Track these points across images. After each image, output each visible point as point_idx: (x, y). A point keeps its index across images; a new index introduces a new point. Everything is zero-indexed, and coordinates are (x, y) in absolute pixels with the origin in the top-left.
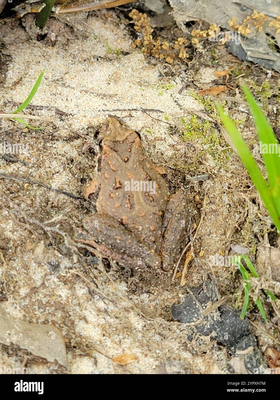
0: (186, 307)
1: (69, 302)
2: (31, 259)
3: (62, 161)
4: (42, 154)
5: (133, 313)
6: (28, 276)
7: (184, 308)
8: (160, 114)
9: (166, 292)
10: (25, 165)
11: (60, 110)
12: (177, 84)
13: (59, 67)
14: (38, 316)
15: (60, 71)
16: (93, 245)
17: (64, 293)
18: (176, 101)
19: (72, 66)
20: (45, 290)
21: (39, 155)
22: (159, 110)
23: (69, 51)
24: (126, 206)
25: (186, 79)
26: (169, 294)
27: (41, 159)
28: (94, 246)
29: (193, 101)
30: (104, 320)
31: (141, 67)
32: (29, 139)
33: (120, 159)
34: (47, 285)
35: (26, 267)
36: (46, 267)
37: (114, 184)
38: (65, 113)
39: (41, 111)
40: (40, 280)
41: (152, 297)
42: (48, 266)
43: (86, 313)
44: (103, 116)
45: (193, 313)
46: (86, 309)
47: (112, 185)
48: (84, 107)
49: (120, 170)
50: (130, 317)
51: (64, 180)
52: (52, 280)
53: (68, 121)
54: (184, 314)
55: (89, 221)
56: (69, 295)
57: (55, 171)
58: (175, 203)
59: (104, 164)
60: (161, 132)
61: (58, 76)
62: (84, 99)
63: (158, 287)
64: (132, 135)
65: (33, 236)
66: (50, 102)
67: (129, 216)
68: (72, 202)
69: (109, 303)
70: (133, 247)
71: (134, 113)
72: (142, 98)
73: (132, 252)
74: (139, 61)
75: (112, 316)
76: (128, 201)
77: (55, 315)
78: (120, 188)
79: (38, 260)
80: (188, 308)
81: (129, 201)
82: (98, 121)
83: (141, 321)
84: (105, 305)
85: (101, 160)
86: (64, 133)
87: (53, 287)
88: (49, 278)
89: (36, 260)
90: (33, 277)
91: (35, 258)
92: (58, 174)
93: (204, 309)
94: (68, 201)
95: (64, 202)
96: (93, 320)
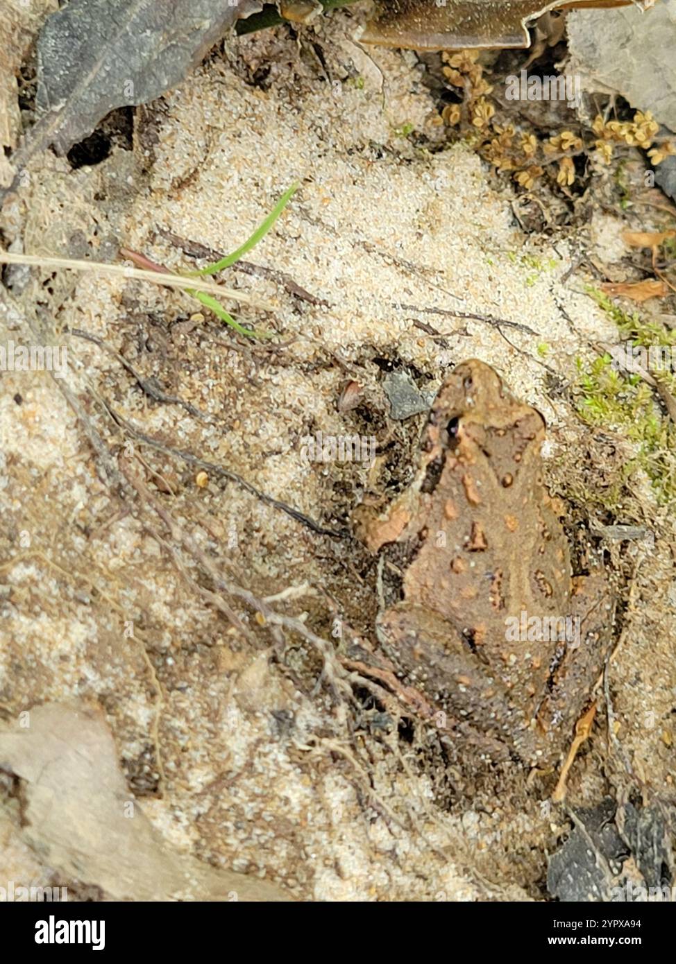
0: (571, 861)
1: (306, 819)
2: (230, 695)
3: (290, 425)
4: (242, 395)
5: (453, 866)
6: (217, 740)
7: (568, 865)
8: (528, 337)
9: (521, 814)
10: (192, 413)
11: (300, 285)
12: (561, 258)
13: (288, 157)
14: (233, 849)
15: (292, 170)
16: (388, 682)
17: (297, 795)
18: (560, 308)
19: (320, 161)
20: (253, 780)
21: (235, 398)
22: (527, 328)
23: (308, 114)
24: (491, 599)
25: (582, 248)
26: (528, 822)
27: (239, 408)
28: (392, 686)
29: (594, 311)
30: (387, 877)
31: (476, 193)
32: (210, 348)
33: (492, 475)
34: (260, 769)
35: (214, 715)
36: (264, 722)
37: (467, 538)
38: (311, 296)
39: (248, 276)
40: (243, 754)
41: (488, 823)
42: (269, 720)
43: (342, 851)
44: (402, 322)
45: (588, 883)
46: (341, 839)
47: (463, 538)
48: (359, 288)
49: (489, 505)
50: (446, 876)
51: (292, 475)
52: (272, 756)
53: (315, 317)
54: (568, 881)
55: (395, 623)
56: (308, 801)
57: (268, 447)
58: (588, 601)
59: (450, 480)
60: (528, 386)
61: (287, 184)
62: (359, 268)
63: (502, 797)
64: (531, 418)
65: (232, 631)
66: (270, 257)
67: (492, 625)
68: (306, 540)
69: (400, 832)
70: (494, 709)
71: (471, 325)
72: (489, 287)
73: (487, 719)
74: (474, 178)
75: (408, 869)
76: (495, 588)
77: (273, 852)
78: (482, 550)
79: (251, 703)
80: (576, 865)
81: (499, 588)
82: (389, 334)
83: (470, 889)
84: (392, 838)
85: (442, 467)
86: (303, 349)
87: (273, 774)
88: (266, 750)
89: (242, 702)
90: (228, 743)
91: (243, 696)
92: (277, 457)
93: (615, 875)
94: (296, 534)
95: (286, 536)
96: (356, 872)
